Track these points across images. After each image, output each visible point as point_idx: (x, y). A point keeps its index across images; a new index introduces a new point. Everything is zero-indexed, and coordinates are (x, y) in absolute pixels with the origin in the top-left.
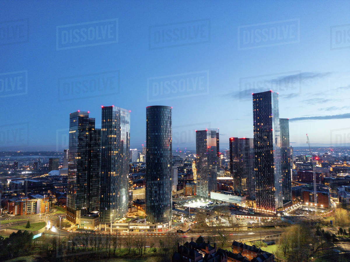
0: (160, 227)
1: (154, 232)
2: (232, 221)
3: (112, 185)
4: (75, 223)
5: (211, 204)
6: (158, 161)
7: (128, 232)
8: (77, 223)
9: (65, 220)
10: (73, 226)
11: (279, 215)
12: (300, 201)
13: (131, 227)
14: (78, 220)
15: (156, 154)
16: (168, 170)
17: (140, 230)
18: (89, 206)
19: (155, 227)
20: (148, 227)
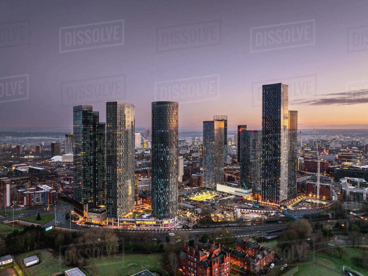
0: (166, 222)
1: (161, 227)
2: (237, 216)
3: (118, 181)
4: (83, 215)
5: (217, 196)
6: (164, 159)
7: (135, 227)
8: (85, 216)
9: (73, 212)
10: (81, 219)
11: (282, 208)
12: (304, 192)
13: (138, 222)
14: (86, 213)
15: (162, 151)
16: (174, 168)
17: (146, 225)
18: (96, 200)
19: (161, 222)
20: (154, 223)
